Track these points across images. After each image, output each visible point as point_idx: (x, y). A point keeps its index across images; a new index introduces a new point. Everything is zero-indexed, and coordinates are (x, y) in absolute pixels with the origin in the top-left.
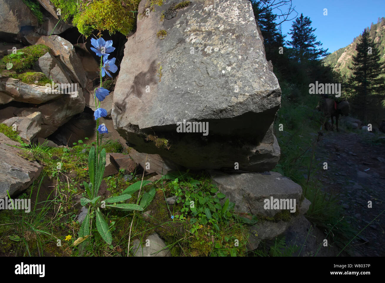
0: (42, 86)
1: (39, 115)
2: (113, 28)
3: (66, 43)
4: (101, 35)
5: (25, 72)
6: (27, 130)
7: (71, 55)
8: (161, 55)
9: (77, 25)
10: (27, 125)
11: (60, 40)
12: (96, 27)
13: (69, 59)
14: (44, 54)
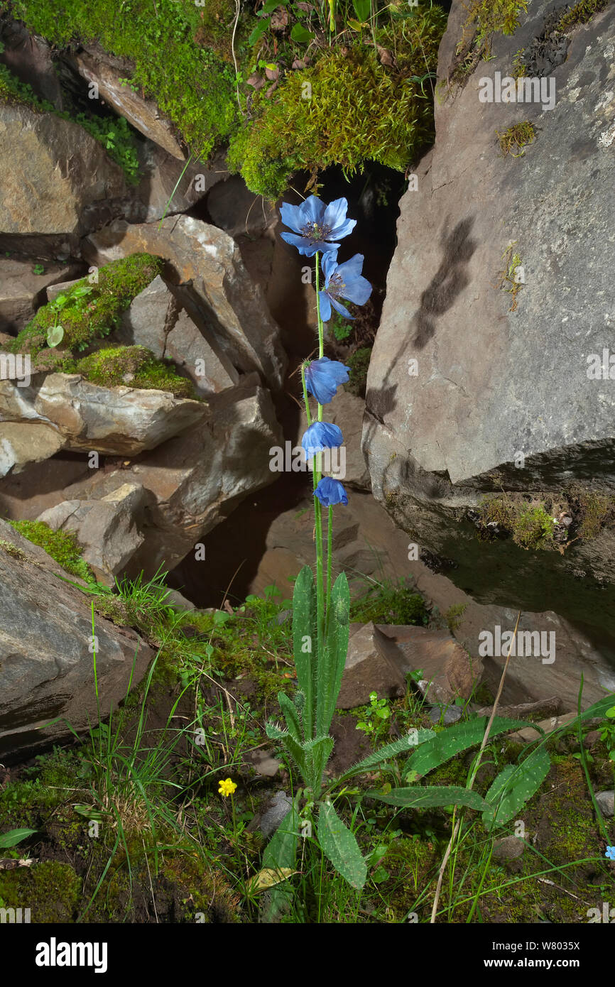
0: (146, 388)
1: (136, 491)
2: (354, 153)
3: (212, 235)
4: (318, 185)
5: (97, 349)
6: (103, 540)
7: (227, 274)
8: (516, 215)
9: (241, 167)
10: (102, 525)
11: (191, 228)
12: (299, 162)
13: (223, 289)
14: (147, 285)
